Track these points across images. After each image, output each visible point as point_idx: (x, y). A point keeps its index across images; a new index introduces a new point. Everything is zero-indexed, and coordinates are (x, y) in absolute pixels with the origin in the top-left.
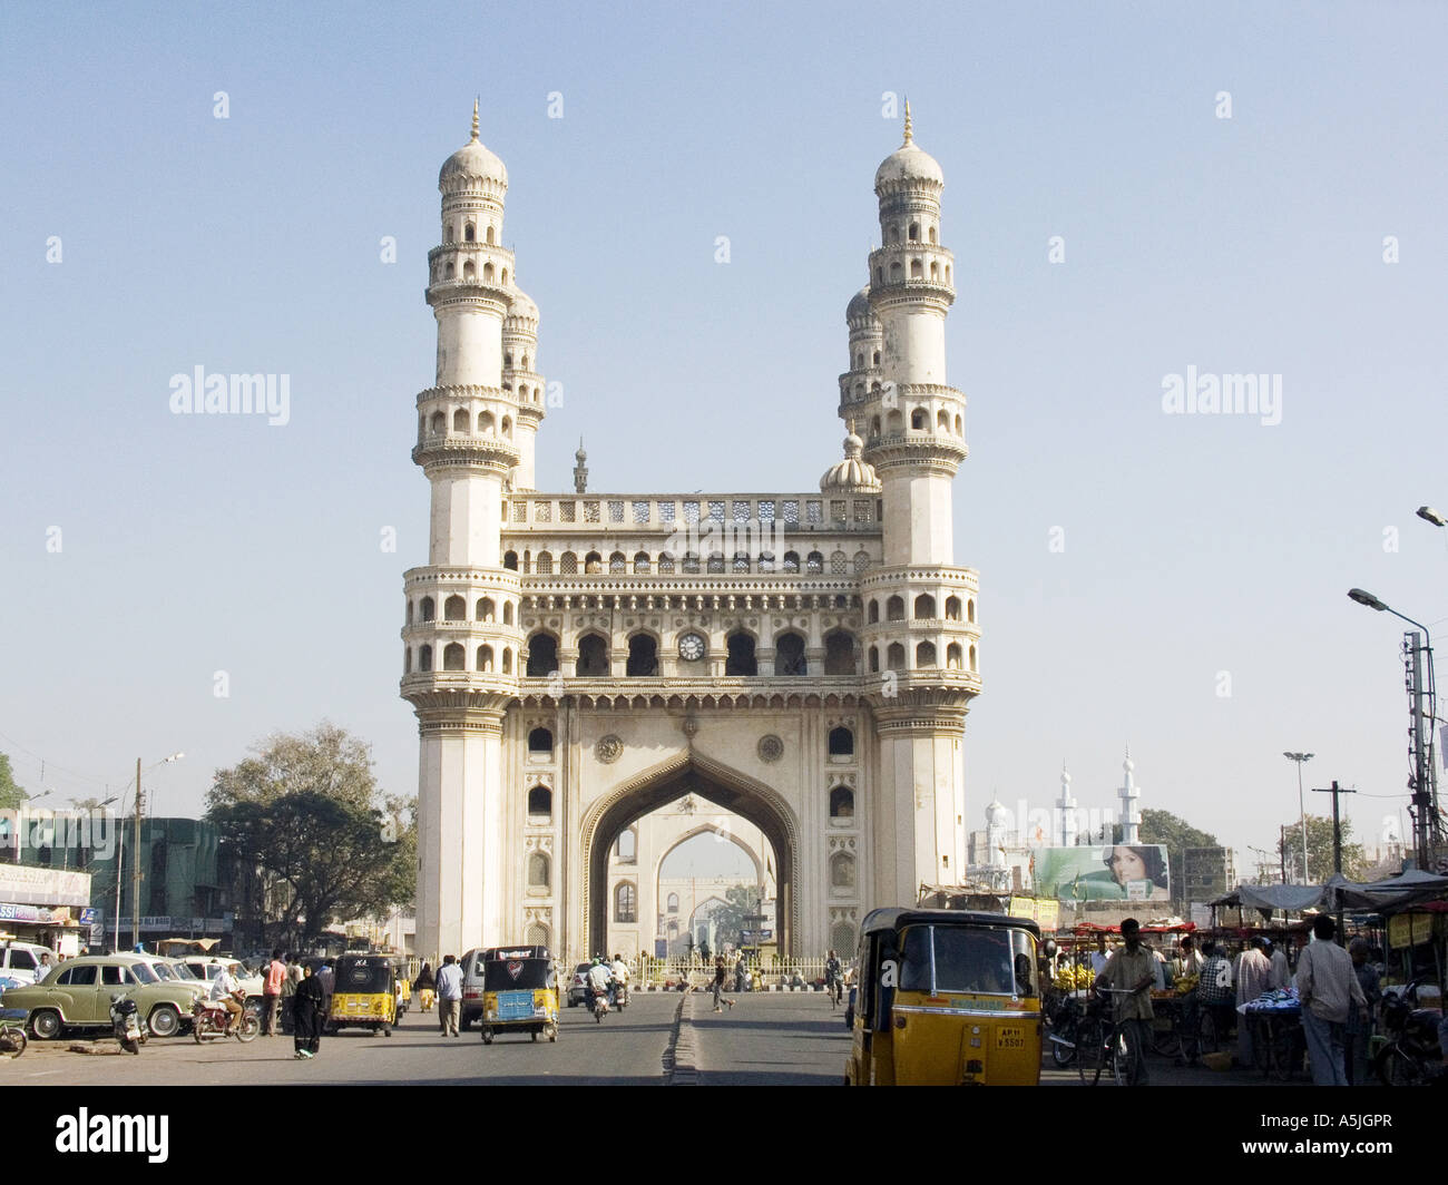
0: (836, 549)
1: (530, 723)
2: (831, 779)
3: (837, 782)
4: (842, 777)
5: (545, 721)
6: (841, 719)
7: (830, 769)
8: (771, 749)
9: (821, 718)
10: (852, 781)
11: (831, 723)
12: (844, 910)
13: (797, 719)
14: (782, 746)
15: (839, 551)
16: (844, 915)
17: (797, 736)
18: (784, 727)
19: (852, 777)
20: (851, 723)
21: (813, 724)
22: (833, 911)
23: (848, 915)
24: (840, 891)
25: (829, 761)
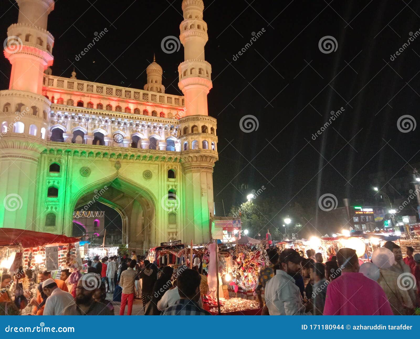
0: (170, 112)
1: (51, 160)
2: (169, 186)
3: (170, 188)
4: (172, 186)
5: (57, 160)
6: (172, 166)
7: (168, 183)
8: (148, 175)
9: (165, 165)
10: (176, 188)
11: (168, 167)
12: (173, 233)
13: (157, 165)
14: (152, 174)
15: (170, 113)
16: (173, 235)
17: (157, 171)
18: (153, 168)
19: (176, 186)
20: (175, 168)
21: (163, 167)
22: (169, 233)
23: (174, 234)
24: (171, 226)
25: (168, 181)
